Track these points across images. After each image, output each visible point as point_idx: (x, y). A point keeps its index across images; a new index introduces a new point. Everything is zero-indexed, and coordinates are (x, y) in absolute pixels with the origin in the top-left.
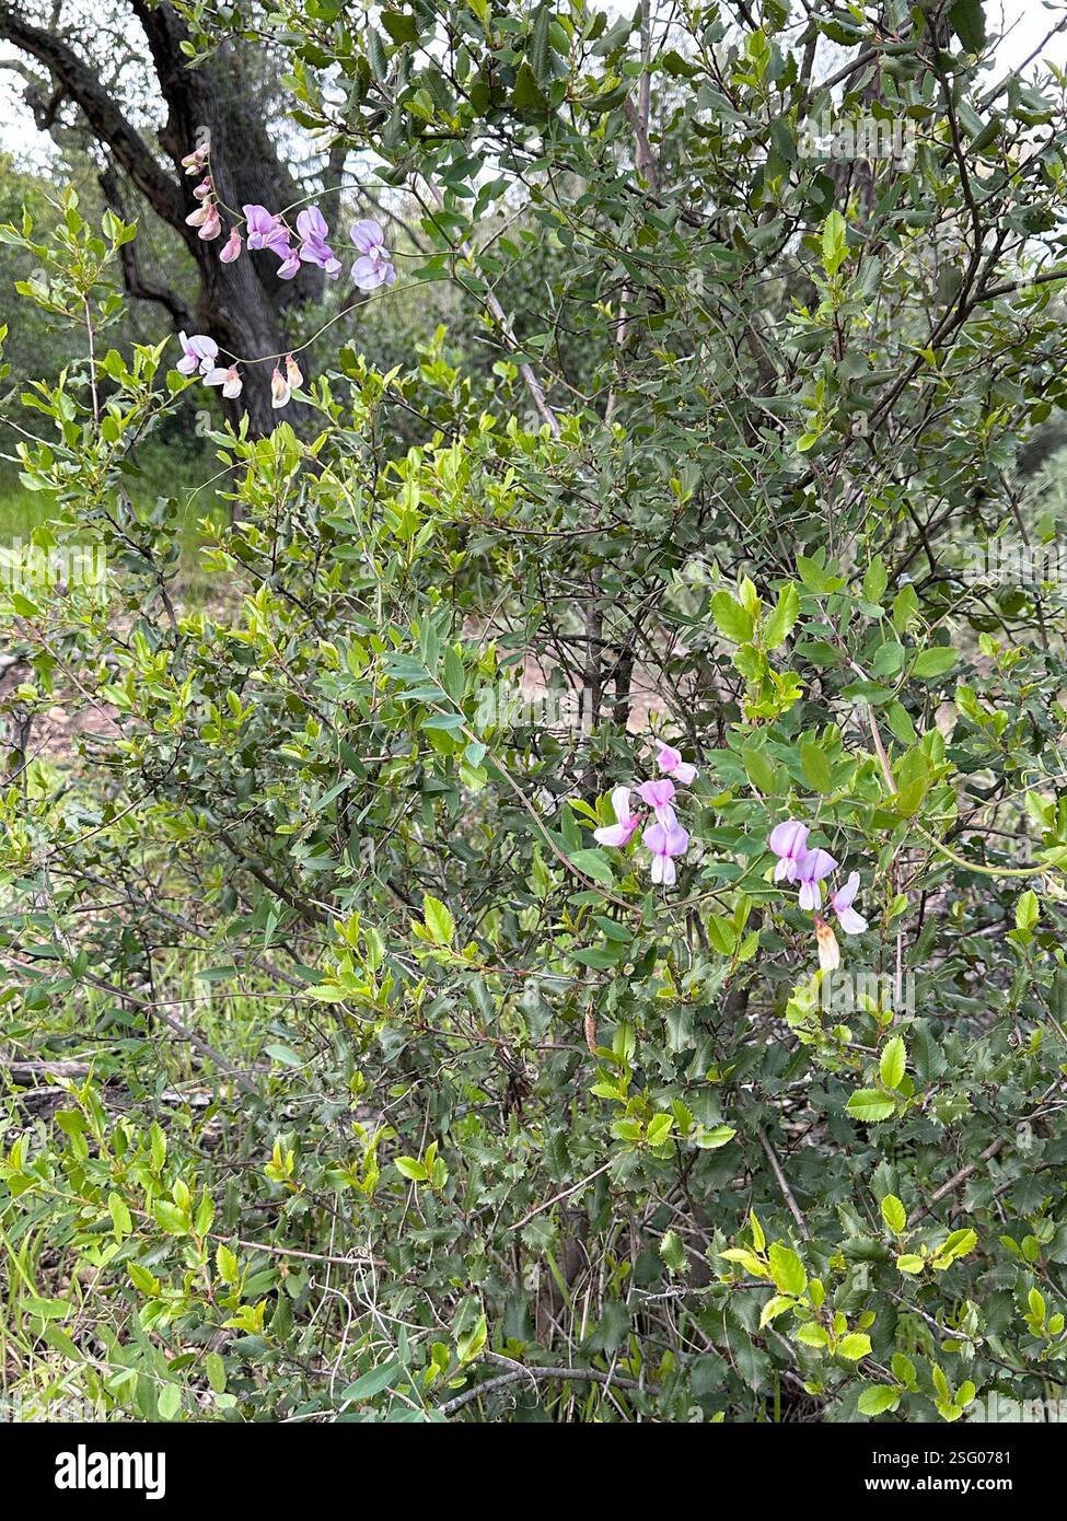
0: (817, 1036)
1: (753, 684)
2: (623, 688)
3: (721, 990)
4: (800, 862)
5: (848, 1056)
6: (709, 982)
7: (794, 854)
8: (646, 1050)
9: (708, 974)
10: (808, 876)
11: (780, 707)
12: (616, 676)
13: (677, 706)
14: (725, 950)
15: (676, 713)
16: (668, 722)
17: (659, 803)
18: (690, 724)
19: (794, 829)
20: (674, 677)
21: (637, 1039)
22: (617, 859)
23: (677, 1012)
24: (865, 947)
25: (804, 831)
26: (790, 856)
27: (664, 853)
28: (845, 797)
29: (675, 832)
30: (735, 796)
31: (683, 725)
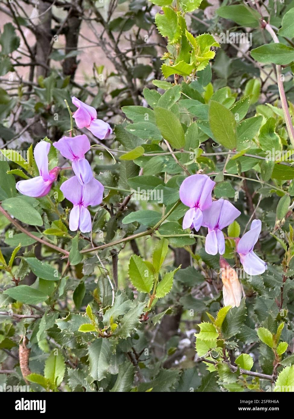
0: (219, 366)
1: (173, 43)
2: (72, 42)
3: (137, 325)
4: (206, 211)
5: (249, 380)
6: (127, 317)
7: (201, 204)
8: (73, 376)
9: (127, 310)
10: (214, 224)
11: (195, 66)
12: (65, 31)
13: (118, 60)
14: (144, 288)
15: (117, 67)
16: (112, 74)
17: (76, 157)
18: (130, 77)
19: (200, 181)
20: (115, 35)
21: (66, 367)
22: (47, 204)
23: (98, 344)
24: (267, 284)
25: (209, 184)
26: (197, 206)
27: (81, 203)
28: (249, 152)
29: (90, 184)
30: (147, 151)
31: (124, 78)
